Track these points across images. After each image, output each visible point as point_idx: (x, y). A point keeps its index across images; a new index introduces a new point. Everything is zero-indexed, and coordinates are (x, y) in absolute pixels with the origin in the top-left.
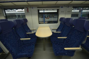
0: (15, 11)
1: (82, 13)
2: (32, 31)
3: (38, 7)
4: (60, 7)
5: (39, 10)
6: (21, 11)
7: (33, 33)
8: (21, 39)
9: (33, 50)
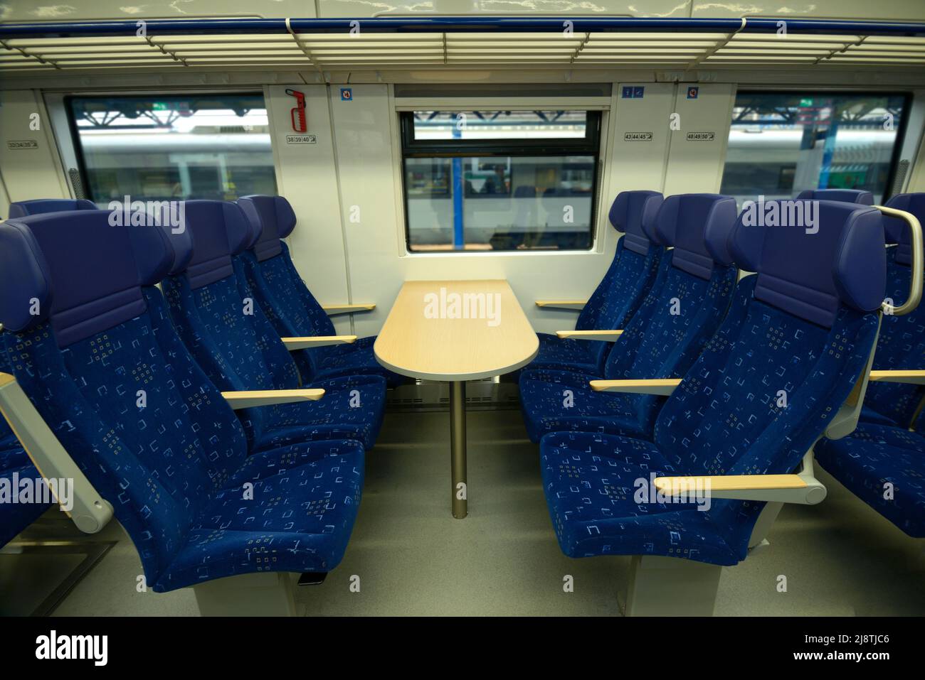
0: (169, 125)
1: (827, 158)
2: (338, 325)
3: (403, 90)
4: (618, 89)
5: (407, 119)
6: (226, 130)
7: (349, 338)
8: (227, 395)
9: (347, 500)
